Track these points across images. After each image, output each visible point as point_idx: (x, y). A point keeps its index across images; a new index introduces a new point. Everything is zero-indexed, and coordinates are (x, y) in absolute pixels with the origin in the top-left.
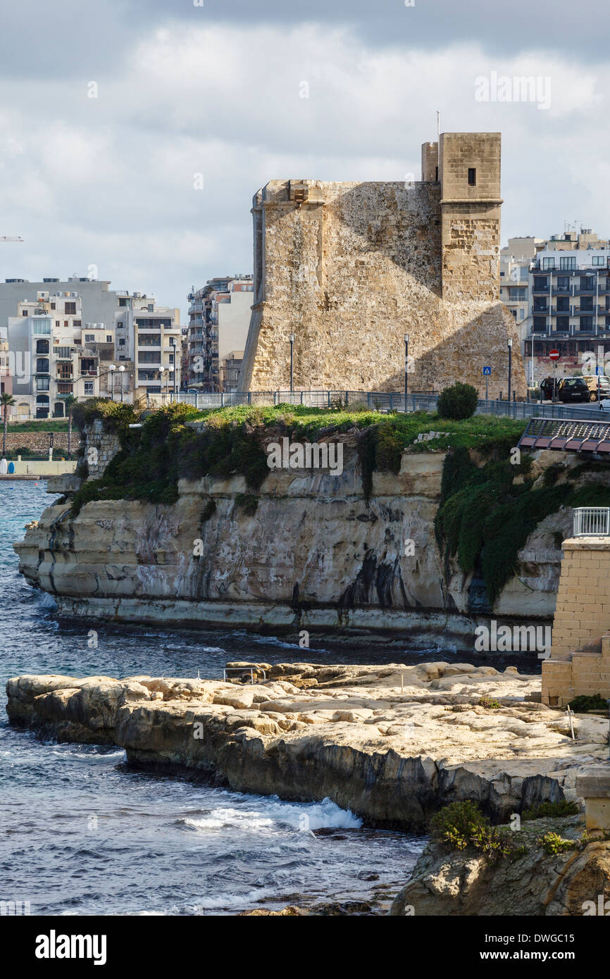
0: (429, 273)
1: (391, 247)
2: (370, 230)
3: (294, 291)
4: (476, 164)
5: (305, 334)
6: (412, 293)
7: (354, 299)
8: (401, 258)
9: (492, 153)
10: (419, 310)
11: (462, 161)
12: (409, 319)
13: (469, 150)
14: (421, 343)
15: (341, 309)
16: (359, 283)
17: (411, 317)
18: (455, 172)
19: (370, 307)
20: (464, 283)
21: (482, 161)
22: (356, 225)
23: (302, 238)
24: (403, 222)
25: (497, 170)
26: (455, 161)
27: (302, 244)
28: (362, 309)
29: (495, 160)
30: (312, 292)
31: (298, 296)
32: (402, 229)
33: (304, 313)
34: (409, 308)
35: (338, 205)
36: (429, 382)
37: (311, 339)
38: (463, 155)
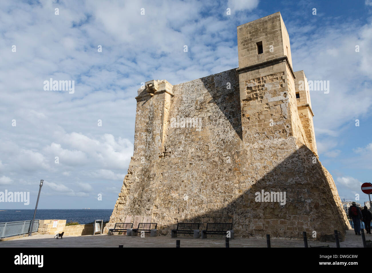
0: (233, 123)
1: (208, 111)
2: (197, 103)
3: (147, 148)
4: (262, 38)
5: (149, 176)
6: (220, 140)
7: (181, 149)
8: (214, 116)
9: (273, 27)
10: (224, 152)
11: (251, 39)
12: (216, 159)
13: (256, 31)
14: (224, 179)
15: (173, 156)
16: (186, 137)
17: (218, 158)
18: (247, 48)
19: (190, 153)
20: (260, 126)
21: (266, 35)
22: (189, 102)
23: (153, 114)
24: (218, 93)
25: (279, 37)
26: (246, 41)
27: (153, 117)
28: (185, 155)
29: (277, 31)
30: (157, 147)
31: (149, 151)
32: (216, 98)
33: (151, 161)
34: (217, 151)
35: (181, 93)
36: (230, 214)
37: (151, 179)
38: (251, 36)
